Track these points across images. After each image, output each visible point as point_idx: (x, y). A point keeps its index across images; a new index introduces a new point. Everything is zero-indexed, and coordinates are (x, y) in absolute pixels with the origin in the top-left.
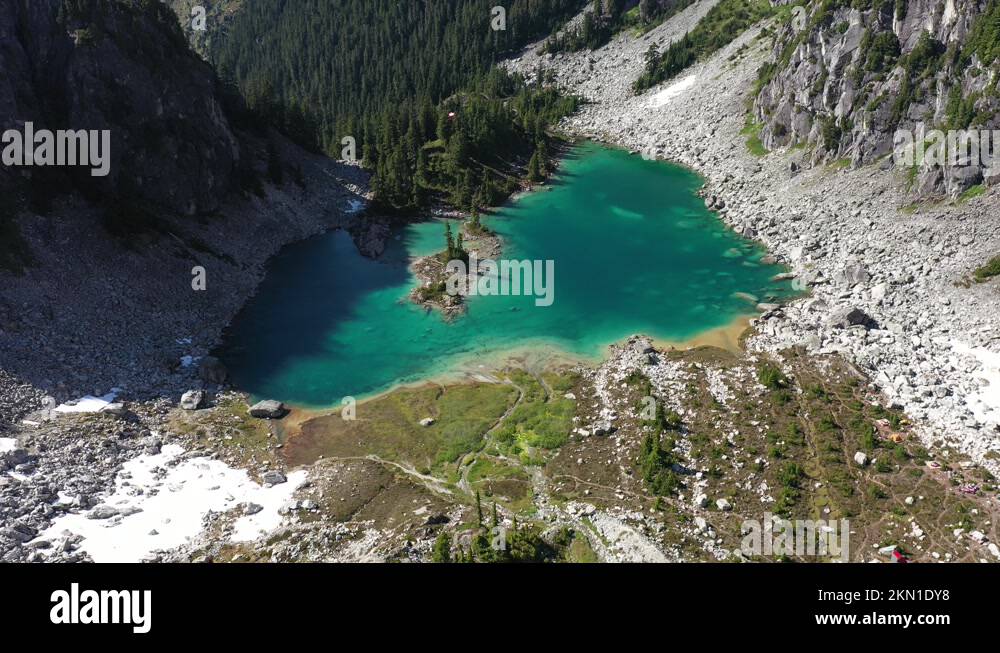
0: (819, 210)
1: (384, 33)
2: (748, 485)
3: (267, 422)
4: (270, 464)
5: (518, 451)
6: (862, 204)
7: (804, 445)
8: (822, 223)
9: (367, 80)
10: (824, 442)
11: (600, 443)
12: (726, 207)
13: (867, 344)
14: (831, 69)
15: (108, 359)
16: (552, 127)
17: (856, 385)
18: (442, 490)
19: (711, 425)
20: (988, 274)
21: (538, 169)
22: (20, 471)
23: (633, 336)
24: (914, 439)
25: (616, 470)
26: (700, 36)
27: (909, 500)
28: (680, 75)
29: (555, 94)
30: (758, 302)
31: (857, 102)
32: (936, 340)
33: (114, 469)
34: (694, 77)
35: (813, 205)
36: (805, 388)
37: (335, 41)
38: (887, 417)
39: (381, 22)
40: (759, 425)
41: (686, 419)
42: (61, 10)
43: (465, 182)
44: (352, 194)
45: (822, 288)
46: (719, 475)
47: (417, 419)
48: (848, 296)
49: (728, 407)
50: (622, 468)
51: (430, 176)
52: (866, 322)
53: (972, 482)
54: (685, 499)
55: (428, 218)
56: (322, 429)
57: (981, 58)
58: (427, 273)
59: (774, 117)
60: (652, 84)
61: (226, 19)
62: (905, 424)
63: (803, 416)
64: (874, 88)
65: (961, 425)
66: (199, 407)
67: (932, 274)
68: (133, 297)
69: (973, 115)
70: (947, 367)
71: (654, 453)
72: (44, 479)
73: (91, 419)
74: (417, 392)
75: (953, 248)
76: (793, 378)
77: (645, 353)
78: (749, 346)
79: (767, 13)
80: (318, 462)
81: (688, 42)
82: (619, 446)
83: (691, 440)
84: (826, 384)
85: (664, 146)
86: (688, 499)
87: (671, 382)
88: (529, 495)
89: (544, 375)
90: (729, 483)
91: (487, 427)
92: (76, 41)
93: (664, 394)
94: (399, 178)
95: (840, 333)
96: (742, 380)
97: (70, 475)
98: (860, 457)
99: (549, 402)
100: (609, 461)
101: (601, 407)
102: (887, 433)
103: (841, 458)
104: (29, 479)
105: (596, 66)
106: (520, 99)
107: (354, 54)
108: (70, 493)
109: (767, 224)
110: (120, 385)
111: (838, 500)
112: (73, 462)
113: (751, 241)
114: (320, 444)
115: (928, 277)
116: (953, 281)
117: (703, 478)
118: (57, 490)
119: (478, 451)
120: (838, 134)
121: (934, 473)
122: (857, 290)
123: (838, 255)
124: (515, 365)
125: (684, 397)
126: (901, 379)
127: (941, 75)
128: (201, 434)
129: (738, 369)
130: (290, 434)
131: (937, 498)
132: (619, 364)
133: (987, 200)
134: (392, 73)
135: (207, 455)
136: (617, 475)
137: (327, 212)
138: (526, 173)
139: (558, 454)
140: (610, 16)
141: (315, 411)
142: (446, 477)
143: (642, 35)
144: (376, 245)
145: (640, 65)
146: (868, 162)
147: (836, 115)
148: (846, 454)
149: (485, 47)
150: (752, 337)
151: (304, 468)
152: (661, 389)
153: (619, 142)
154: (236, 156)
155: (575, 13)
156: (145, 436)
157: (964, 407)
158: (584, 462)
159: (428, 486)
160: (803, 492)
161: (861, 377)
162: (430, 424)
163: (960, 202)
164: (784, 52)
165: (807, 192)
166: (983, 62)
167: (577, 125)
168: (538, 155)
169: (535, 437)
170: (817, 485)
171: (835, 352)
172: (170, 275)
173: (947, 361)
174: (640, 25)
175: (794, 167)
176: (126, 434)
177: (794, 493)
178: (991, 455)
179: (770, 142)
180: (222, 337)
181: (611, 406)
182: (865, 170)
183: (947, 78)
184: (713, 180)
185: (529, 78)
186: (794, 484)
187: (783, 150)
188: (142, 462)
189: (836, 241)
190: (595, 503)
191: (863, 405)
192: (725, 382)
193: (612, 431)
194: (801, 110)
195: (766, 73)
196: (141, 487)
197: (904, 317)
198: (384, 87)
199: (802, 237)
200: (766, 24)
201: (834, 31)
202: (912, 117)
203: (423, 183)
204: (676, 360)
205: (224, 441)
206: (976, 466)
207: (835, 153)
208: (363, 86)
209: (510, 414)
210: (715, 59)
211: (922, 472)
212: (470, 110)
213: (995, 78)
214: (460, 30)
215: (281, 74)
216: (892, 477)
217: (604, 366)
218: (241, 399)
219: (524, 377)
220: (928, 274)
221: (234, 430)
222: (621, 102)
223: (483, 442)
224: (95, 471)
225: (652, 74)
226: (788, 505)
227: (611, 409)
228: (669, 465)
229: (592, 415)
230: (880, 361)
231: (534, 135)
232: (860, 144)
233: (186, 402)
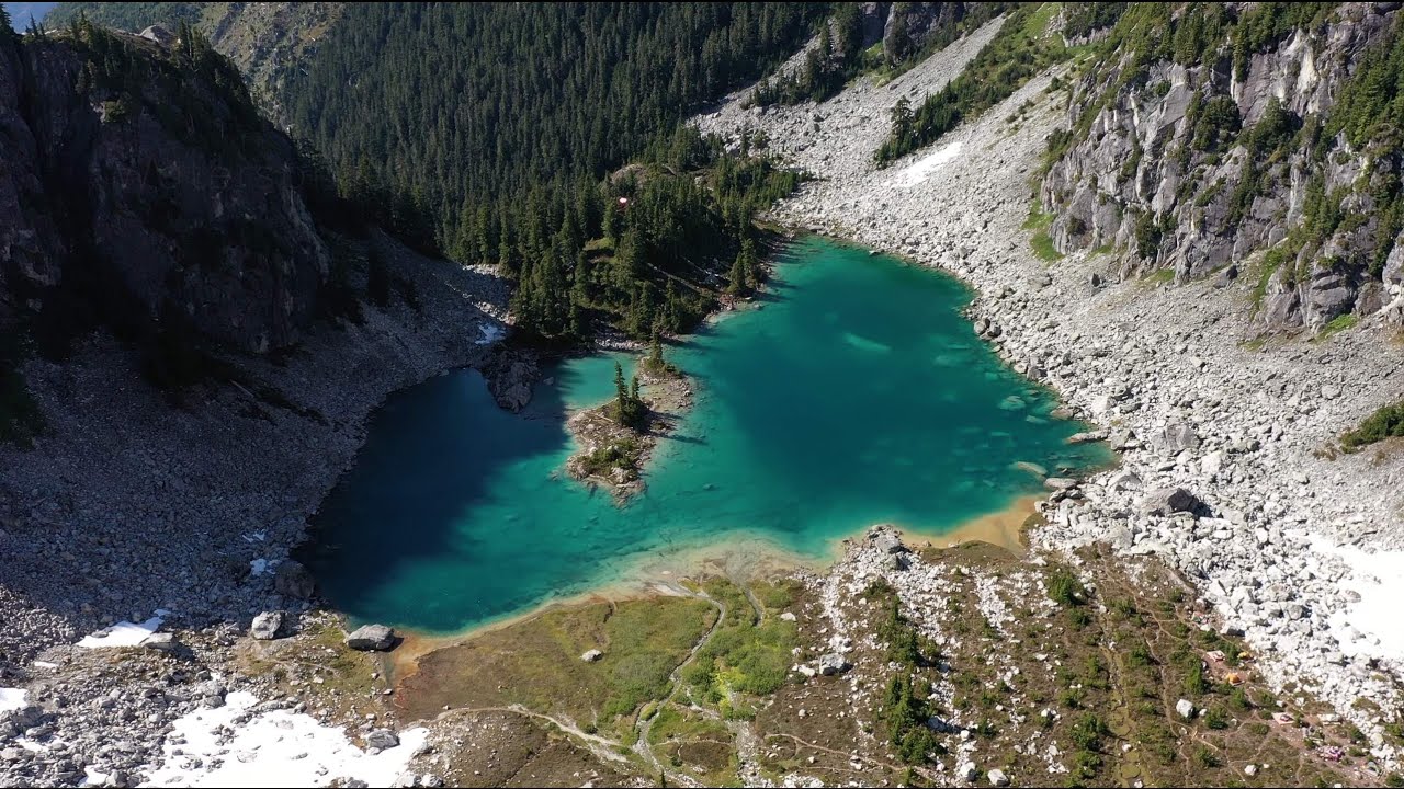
0: (1131, 343)
1: (528, 75)
2: (1032, 749)
3: (371, 656)
4: (375, 718)
5: (717, 698)
6: (1189, 336)
7: (1108, 688)
8: (1135, 362)
9: (504, 142)
10: (1135, 684)
11: (830, 686)
12: (1004, 335)
13: (1195, 539)
14: (1147, 145)
15: (150, 568)
16: (762, 215)
17: (1180, 600)
18: (613, 757)
19: (982, 661)
20: (1361, 442)
21: (743, 278)
22: (33, 736)
23: (874, 528)
24: (1258, 680)
25: (851, 726)
26: (968, 86)
27: (1250, 770)
28: (940, 140)
29: (766, 167)
30: (1047, 476)
31: (1183, 192)
32: (1289, 534)
33: (162, 731)
34: (960, 144)
35: (1122, 337)
36: (1110, 605)
37: (459, 86)
38: (1221, 648)
39: (523, 59)
40: (1047, 659)
41: (946, 652)
42: (81, 74)
43: (643, 300)
44: (486, 316)
45: (1134, 455)
46: (991, 734)
47: (579, 651)
48: (1170, 469)
49: (1005, 633)
50: (860, 723)
51: (593, 291)
52: (1194, 507)
53: (1336, 744)
54: (945, 769)
55: (590, 352)
56: (448, 665)
57: (1351, 138)
58: (590, 434)
59: (1069, 208)
60: (900, 154)
61: (306, 51)
62: (1245, 658)
63: (1107, 646)
64: (1205, 174)
65: (1321, 661)
66: (277, 635)
67: (1284, 438)
68: (184, 476)
69: (1339, 218)
70: (1304, 574)
71: (903, 703)
72: (66, 748)
73: (129, 658)
74: (578, 611)
75: (1313, 402)
76: (1094, 589)
77: (891, 553)
78: (1035, 541)
79: (1059, 56)
80: (441, 716)
81: (950, 95)
82: (856, 691)
83: (954, 681)
84: (1139, 599)
85: (917, 244)
86: (949, 770)
87: (927, 597)
88: (732, 764)
89: (753, 585)
90: (1006, 745)
91: (674, 662)
92: (102, 117)
93: (917, 614)
94: (551, 295)
95: (1158, 522)
96: (1024, 593)
97: (102, 741)
98: (1184, 707)
99: (760, 625)
100: (842, 714)
101: (830, 633)
102: (1221, 671)
103: (1158, 708)
104: (45, 748)
105: (824, 125)
106: (718, 173)
107: (487, 105)
108: (102, 768)
109: (1060, 360)
110: (169, 605)
111: (1153, 769)
112: (105, 722)
113: (1038, 385)
114: (444, 689)
115: (1278, 444)
116: (1313, 451)
117: (971, 738)
118: (84, 764)
119: (662, 699)
120: (1157, 235)
121: (1285, 730)
122: (1181, 459)
123: (1157, 407)
124: (712, 571)
125: (944, 618)
126: (1241, 592)
127: (1296, 160)
128: (281, 676)
129: (1019, 576)
130: (403, 674)
131: (1287, 767)
132: (856, 568)
133: (1359, 336)
134: (539, 134)
135: (289, 707)
136: (853, 734)
137: (451, 345)
138: (727, 283)
139: (771, 702)
140: (843, 55)
141: (438, 639)
142: (618, 737)
143: (888, 83)
144: (518, 393)
145: (883, 127)
146: (1198, 277)
147: (1154, 208)
148: (1165, 703)
149: (668, 98)
150: (1038, 529)
151: (423, 725)
152: (912, 606)
153: (855, 237)
154: (325, 269)
155: (794, 50)
156: (203, 679)
157: (1325, 634)
158: (807, 714)
159: (594, 750)
160: (1106, 758)
161: (1187, 589)
162: (596, 658)
163: (1322, 337)
164: (1083, 117)
165: (1115, 316)
166: (1352, 146)
167: (797, 211)
168: (743, 258)
169: (740, 678)
170: (1126, 747)
171: (1152, 553)
172: (234, 443)
173: (1304, 565)
174: (884, 68)
175: (1096, 281)
176: (177, 678)
177: (1094, 760)
178: (1361, 704)
179: (1064, 242)
180: (307, 531)
181: (844, 631)
182: (1193, 288)
183: (1305, 164)
184: (986, 293)
185: (730, 142)
186: (1094, 746)
187: (1081, 254)
188: (199, 718)
189: (1154, 388)
190: (823, 776)
191: (1189, 630)
192: (1001, 595)
193: (847, 668)
194: (1105, 199)
195: (1059, 143)
196: (199, 756)
197: (1247, 500)
198: (529, 155)
199: (1107, 381)
200: (1058, 71)
201: (1151, 93)
202: (1257, 216)
203: (584, 302)
204: (934, 562)
205: (312, 685)
206: (1341, 720)
207: (1152, 263)
208: (499, 151)
209: (706, 642)
210: (988, 120)
211: (1268, 727)
212: (648, 195)
213: (1369, 168)
214: (634, 73)
215: (384, 133)
216: (1226, 736)
217: (835, 571)
218: (334, 623)
219: (726, 588)
220: (1278, 439)
221: (326, 669)
222: (857, 179)
223: (668, 686)
224: (136, 734)
225: (901, 139)
226: (1085, 777)
227: (844, 636)
228: (923, 720)
229: (819, 644)
230: (1213, 565)
231: (737, 230)
232: (1187, 252)
233: (259, 629)
